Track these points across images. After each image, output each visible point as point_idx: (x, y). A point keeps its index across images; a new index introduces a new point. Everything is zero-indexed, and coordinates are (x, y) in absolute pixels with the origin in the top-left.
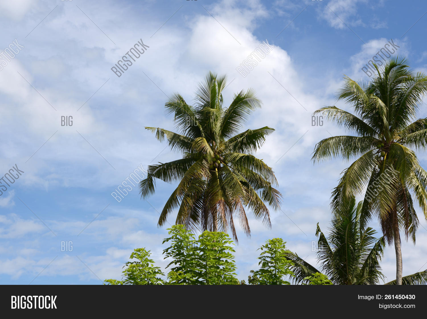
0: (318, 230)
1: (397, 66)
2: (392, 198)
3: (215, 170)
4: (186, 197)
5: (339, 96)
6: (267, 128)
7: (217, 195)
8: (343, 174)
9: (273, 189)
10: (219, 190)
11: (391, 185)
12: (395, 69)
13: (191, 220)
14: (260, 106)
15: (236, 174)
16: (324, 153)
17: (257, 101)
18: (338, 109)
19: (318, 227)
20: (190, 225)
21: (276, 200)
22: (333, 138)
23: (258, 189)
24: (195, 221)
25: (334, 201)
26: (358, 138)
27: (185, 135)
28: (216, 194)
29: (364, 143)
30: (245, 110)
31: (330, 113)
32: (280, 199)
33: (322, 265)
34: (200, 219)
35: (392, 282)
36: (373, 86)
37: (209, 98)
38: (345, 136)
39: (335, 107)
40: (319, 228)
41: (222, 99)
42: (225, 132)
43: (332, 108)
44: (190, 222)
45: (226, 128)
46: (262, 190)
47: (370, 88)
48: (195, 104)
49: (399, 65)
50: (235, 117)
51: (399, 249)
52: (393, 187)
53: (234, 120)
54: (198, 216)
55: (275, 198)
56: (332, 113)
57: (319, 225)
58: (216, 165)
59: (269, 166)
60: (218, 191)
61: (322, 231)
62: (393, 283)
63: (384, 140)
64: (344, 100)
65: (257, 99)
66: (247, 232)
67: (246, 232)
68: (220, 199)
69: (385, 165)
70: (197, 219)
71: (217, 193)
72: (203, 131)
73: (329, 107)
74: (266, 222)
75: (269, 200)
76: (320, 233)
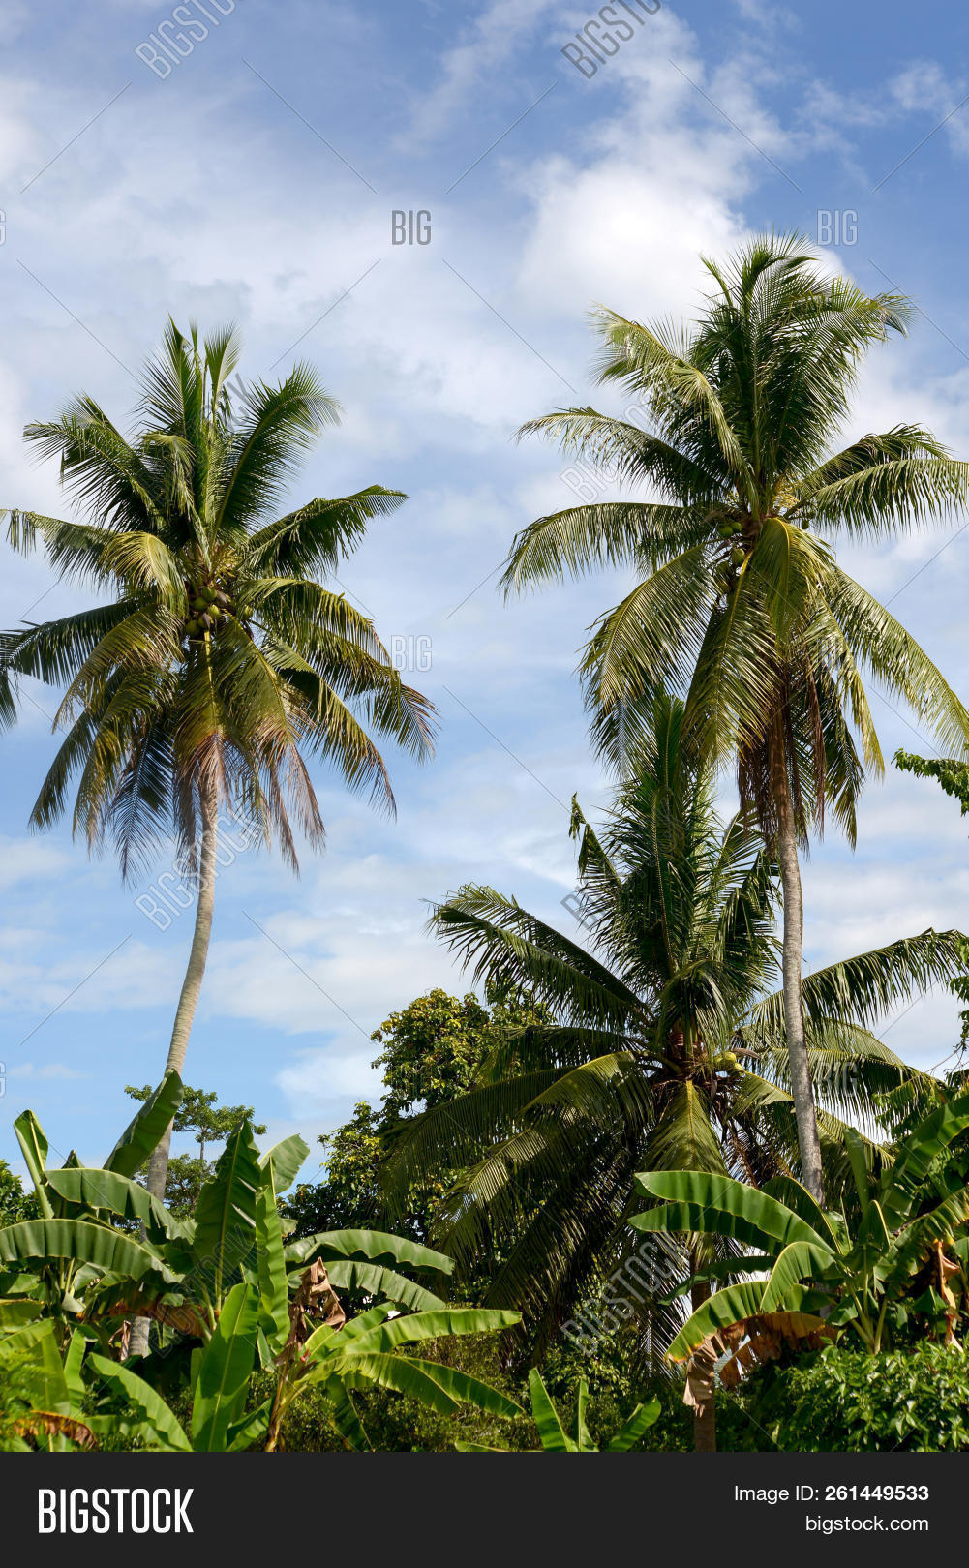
0: (577, 819)
1: (772, 262)
2: (758, 701)
3: (203, 638)
4: (104, 731)
5: (602, 372)
6: (375, 490)
7: (203, 719)
8: (598, 628)
9: (408, 689)
10: (210, 701)
11: (758, 658)
12: (769, 272)
13: (143, 804)
14: (336, 419)
15: (276, 649)
16: (540, 565)
17: (326, 402)
18: (599, 416)
19: (576, 807)
20: (139, 820)
21: (421, 727)
22: (570, 512)
23: (361, 691)
24: (155, 808)
25: (600, 721)
26: (655, 509)
27: (106, 527)
28: (199, 716)
29: (675, 522)
30: (292, 435)
31: (572, 431)
32: (431, 720)
33: (594, 931)
34: (168, 800)
35: (819, 974)
36: (711, 334)
37: (178, 402)
38: (610, 505)
39: (590, 412)
40: (580, 812)
41: (227, 404)
42: (235, 513)
43: (579, 412)
44: (139, 812)
45: (240, 496)
46: (371, 695)
47: (702, 343)
48: (136, 426)
49: (782, 258)
50: (269, 461)
51: (792, 866)
52: (763, 662)
53: (262, 471)
54: (164, 790)
55: (418, 719)
56: (579, 430)
57: (578, 801)
58: (204, 620)
59: (364, 614)
60: (207, 706)
61: (588, 821)
62: (822, 979)
63: (746, 509)
64: (618, 385)
65: (326, 394)
66: (312, 834)
67: (308, 834)
68: (210, 730)
69: (741, 594)
70: (161, 803)
71: (204, 713)
72: (156, 512)
73: (573, 412)
74: (380, 799)
75: (396, 727)
76: (582, 826)
